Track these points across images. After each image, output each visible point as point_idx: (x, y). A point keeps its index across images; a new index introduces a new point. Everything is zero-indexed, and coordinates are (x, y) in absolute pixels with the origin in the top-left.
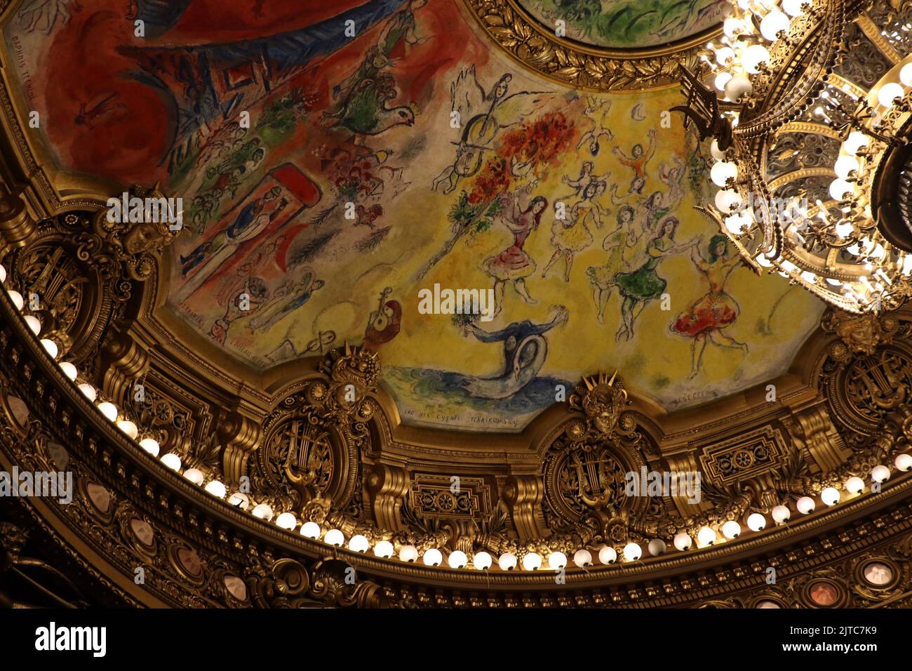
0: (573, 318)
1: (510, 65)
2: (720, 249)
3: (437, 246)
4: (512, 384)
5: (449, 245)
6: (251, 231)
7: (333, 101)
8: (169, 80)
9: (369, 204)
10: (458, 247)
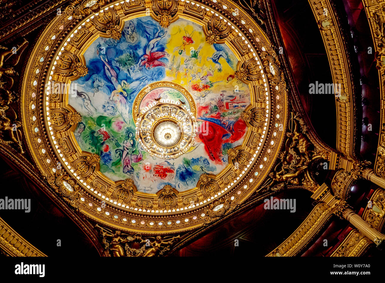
0: (207, 57)
1: (195, 101)
2: (180, 52)
3: (217, 84)
5: (216, 83)
6: (236, 104)
8: (231, 129)
9: (221, 97)
10: (215, 81)
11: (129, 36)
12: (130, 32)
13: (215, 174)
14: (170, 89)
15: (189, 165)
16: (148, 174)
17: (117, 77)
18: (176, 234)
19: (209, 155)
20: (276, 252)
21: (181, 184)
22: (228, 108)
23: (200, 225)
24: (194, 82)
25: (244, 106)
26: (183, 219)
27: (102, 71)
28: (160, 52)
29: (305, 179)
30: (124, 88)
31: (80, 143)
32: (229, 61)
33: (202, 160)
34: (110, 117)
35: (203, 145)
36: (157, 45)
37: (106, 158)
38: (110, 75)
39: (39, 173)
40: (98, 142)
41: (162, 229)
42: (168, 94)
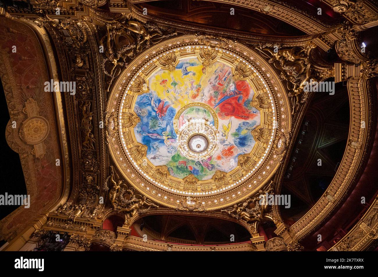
0: (180, 77)
1: (202, 102)
2: (167, 91)
3: (202, 81)
4: (184, 67)
6: (224, 78)
7: (220, 94)
8: (238, 92)
9: (212, 84)
10: (199, 82)
11: (142, 114)
12: (140, 112)
13: (259, 124)
14: (184, 112)
15: (238, 135)
16: (222, 160)
17: (158, 134)
18: (269, 182)
19: (243, 119)
20: (351, 143)
21: (245, 149)
22: (222, 85)
23: (278, 165)
24: (190, 95)
25: (229, 74)
26: (265, 168)
27: (151, 139)
28: (160, 103)
29: (319, 73)
30: (166, 135)
31: (177, 177)
32: (192, 65)
33: (242, 125)
34: (176, 153)
35: (233, 117)
36: (155, 102)
37: (195, 172)
38: (155, 137)
39: (173, 209)
40: (184, 169)
41: (258, 185)
42: (187, 115)
